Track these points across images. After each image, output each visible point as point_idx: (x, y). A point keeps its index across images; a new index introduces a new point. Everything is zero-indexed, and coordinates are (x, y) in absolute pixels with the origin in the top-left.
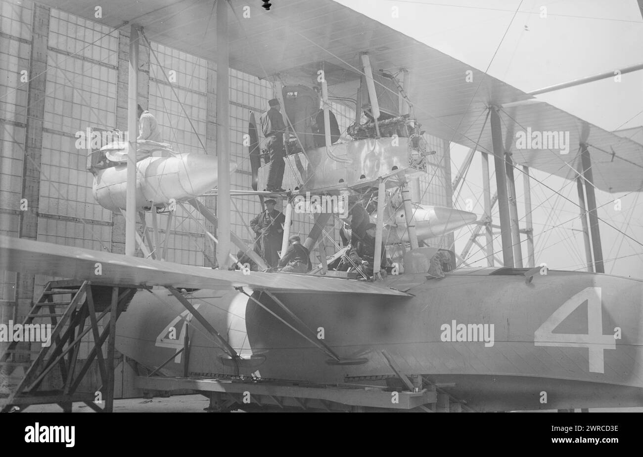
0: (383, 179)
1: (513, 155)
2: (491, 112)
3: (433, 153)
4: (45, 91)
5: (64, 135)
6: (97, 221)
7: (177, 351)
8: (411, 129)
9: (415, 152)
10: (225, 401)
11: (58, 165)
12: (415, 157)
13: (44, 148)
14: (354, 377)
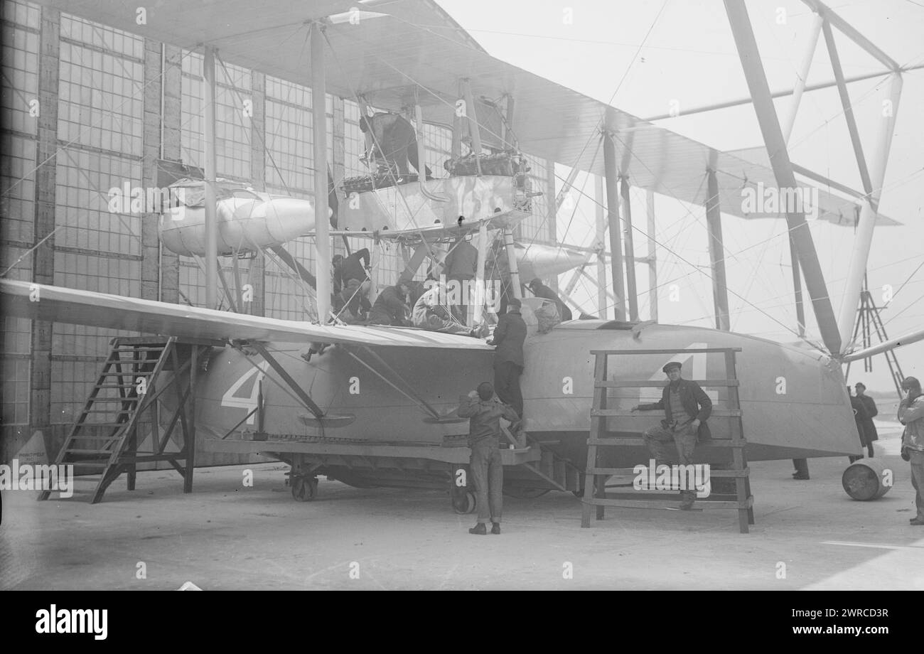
0: (485, 221)
1: (630, 179)
2: (604, 137)
3: (540, 194)
4: (58, 94)
5: (82, 148)
6: (124, 255)
7: (249, 412)
8: (516, 167)
9: (519, 193)
10: (308, 464)
11: (76, 185)
12: (521, 198)
13: (58, 165)
14: (454, 436)
